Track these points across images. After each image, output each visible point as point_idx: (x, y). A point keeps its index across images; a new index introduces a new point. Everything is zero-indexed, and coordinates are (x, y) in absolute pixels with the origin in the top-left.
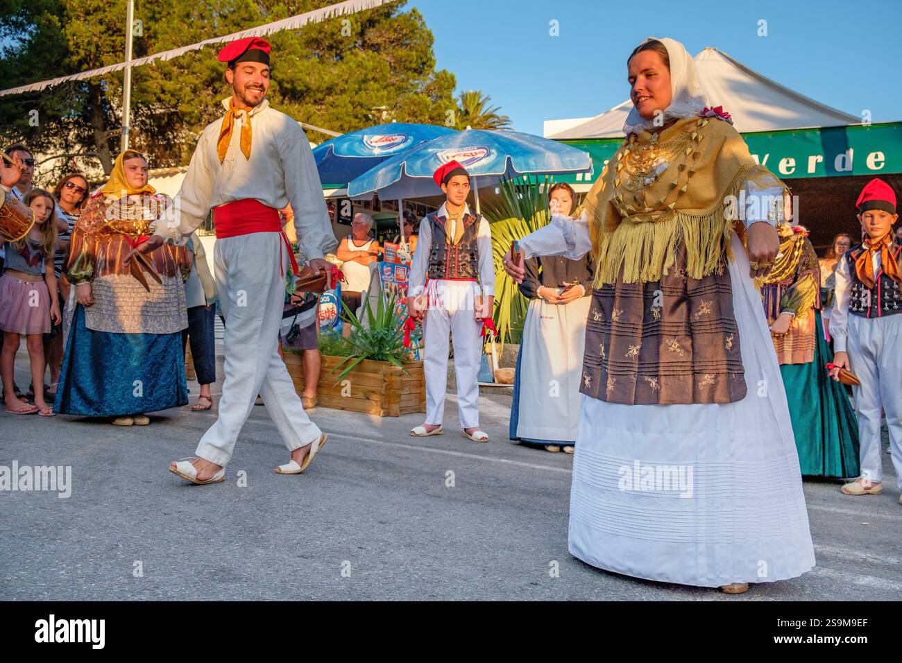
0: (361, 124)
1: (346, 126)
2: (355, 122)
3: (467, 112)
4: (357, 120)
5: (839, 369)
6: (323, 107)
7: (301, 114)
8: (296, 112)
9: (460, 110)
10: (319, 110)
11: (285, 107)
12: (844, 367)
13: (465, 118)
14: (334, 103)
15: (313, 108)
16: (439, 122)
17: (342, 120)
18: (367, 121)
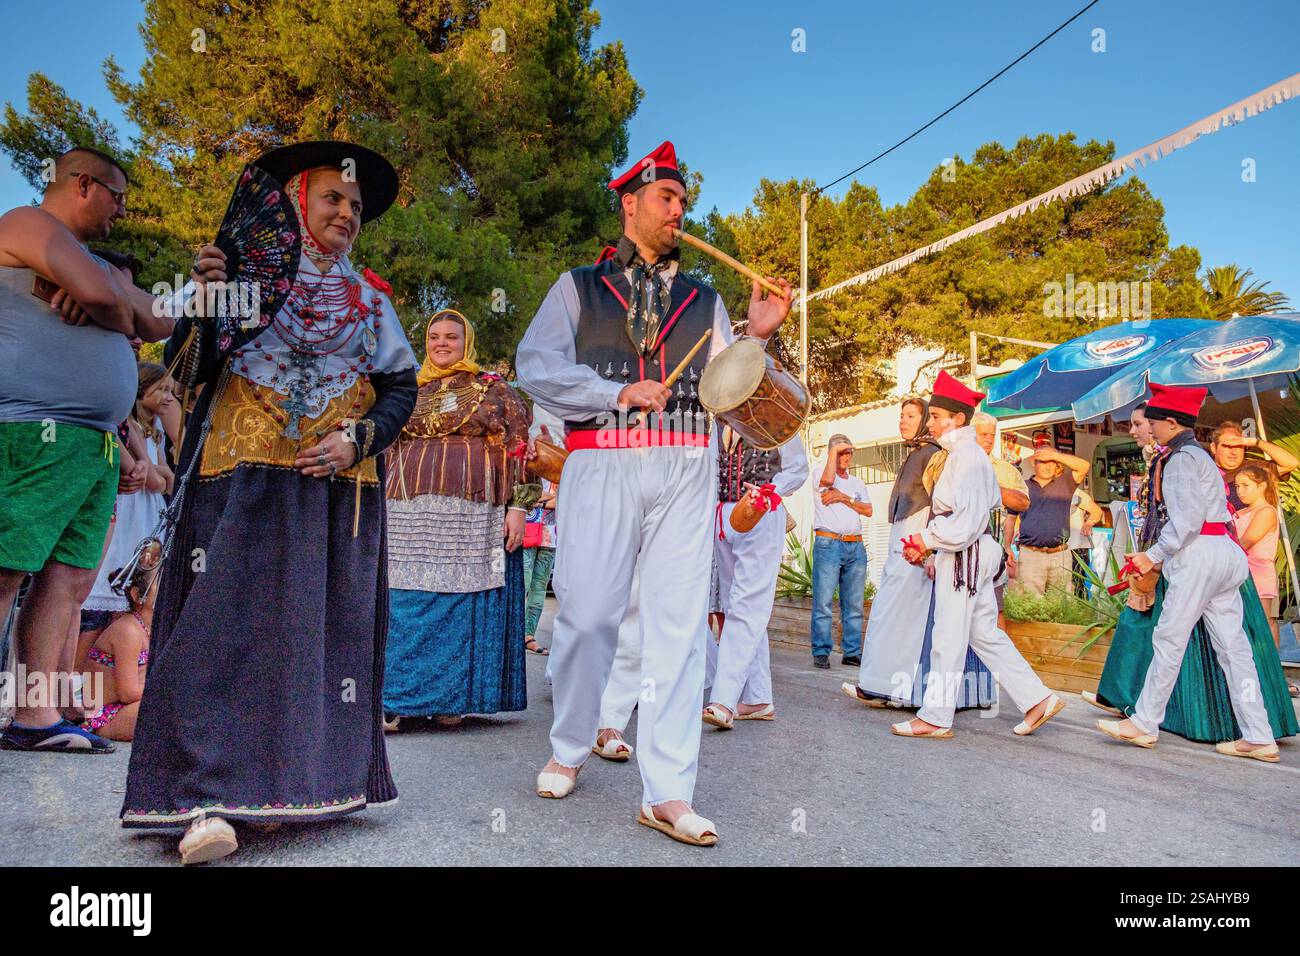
0: (1074, 329)
1: (1054, 334)
2: (1065, 327)
3: (1218, 295)
4: (1068, 325)
6: (1023, 314)
7: (996, 327)
8: (990, 326)
9: (1208, 293)
10: (1018, 319)
11: (977, 321)
13: (1217, 303)
14: (1036, 308)
15: (1010, 318)
16: (1181, 313)
17: (1048, 326)
18: (1081, 324)
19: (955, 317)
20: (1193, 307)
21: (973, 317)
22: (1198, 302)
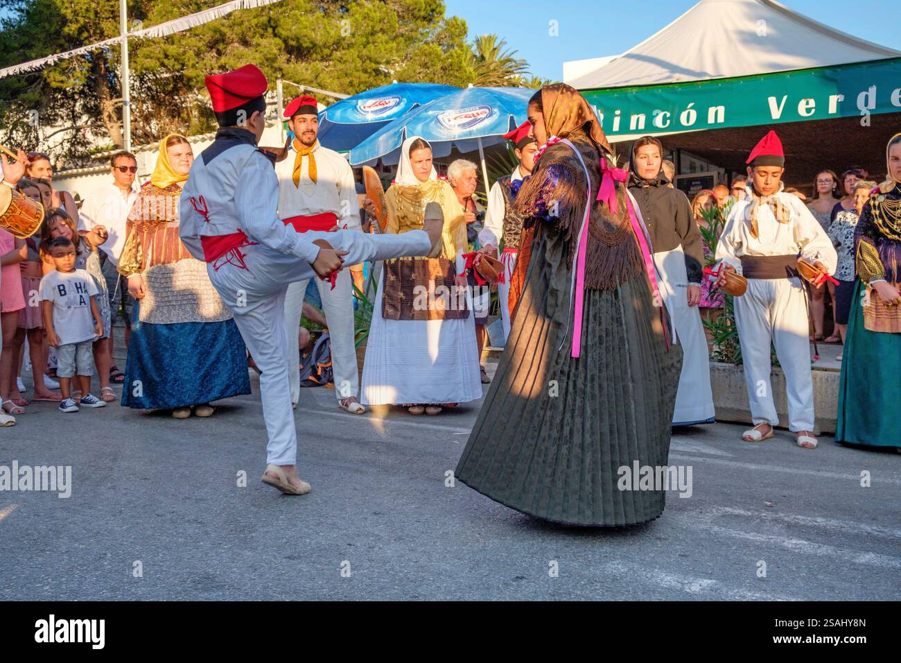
0: (372, 79)
1: (356, 82)
2: (364, 77)
3: (483, 58)
4: (366, 75)
6: (331, 63)
7: (309, 72)
8: (304, 71)
9: (475, 56)
10: (327, 67)
11: (293, 66)
13: (481, 64)
14: (342, 58)
15: (320, 65)
16: (451, 72)
17: (351, 75)
18: (377, 75)
19: (274, 60)
20: (460, 68)
21: (289, 61)
22: (464, 64)
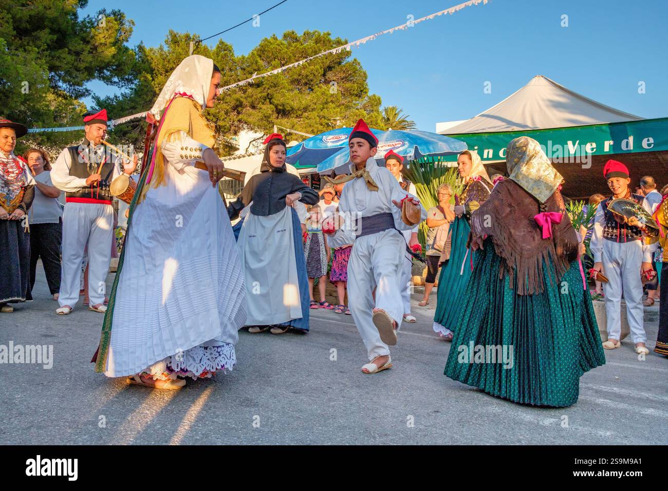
0: (325, 129)
1: (315, 130)
2: (321, 127)
3: (388, 119)
4: (322, 127)
5: (597, 272)
6: (302, 119)
8: (286, 123)
9: (384, 118)
10: (299, 121)
11: (279, 120)
12: (600, 271)
13: (387, 123)
14: (308, 117)
15: (295, 120)
17: (313, 127)
18: (328, 126)
19: (269, 117)
20: (377, 124)
21: (277, 118)
22: (379, 121)
